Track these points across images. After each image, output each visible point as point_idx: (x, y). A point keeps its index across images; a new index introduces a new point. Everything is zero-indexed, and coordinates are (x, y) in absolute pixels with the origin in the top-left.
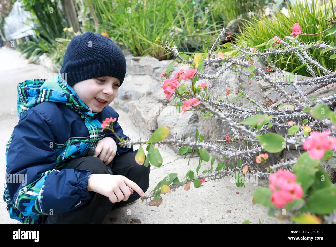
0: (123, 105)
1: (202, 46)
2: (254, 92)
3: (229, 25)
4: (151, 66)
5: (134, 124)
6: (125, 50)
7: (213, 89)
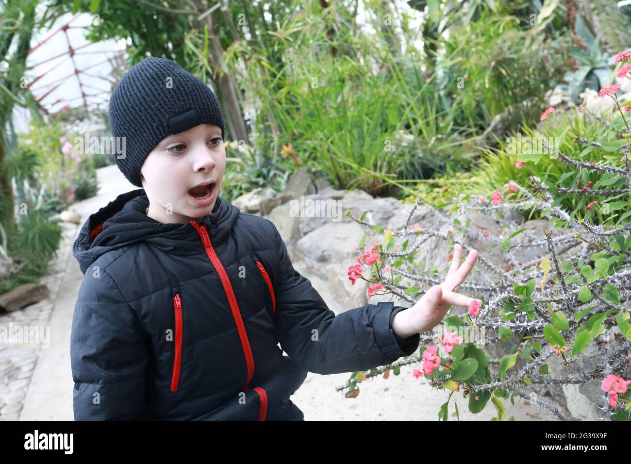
0: (319, 270)
1: (445, 164)
2: (491, 253)
3: (493, 124)
4: (359, 209)
5: (336, 299)
6: (321, 180)
7: (436, 251)
